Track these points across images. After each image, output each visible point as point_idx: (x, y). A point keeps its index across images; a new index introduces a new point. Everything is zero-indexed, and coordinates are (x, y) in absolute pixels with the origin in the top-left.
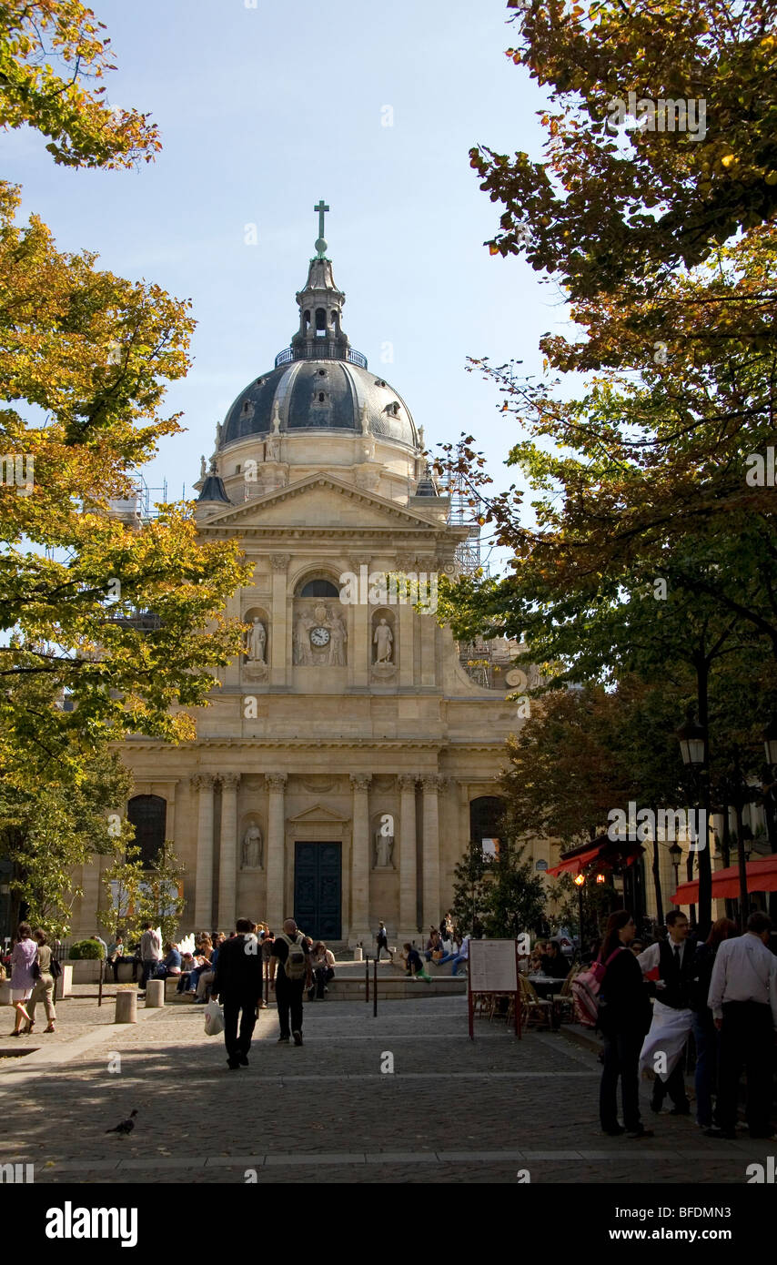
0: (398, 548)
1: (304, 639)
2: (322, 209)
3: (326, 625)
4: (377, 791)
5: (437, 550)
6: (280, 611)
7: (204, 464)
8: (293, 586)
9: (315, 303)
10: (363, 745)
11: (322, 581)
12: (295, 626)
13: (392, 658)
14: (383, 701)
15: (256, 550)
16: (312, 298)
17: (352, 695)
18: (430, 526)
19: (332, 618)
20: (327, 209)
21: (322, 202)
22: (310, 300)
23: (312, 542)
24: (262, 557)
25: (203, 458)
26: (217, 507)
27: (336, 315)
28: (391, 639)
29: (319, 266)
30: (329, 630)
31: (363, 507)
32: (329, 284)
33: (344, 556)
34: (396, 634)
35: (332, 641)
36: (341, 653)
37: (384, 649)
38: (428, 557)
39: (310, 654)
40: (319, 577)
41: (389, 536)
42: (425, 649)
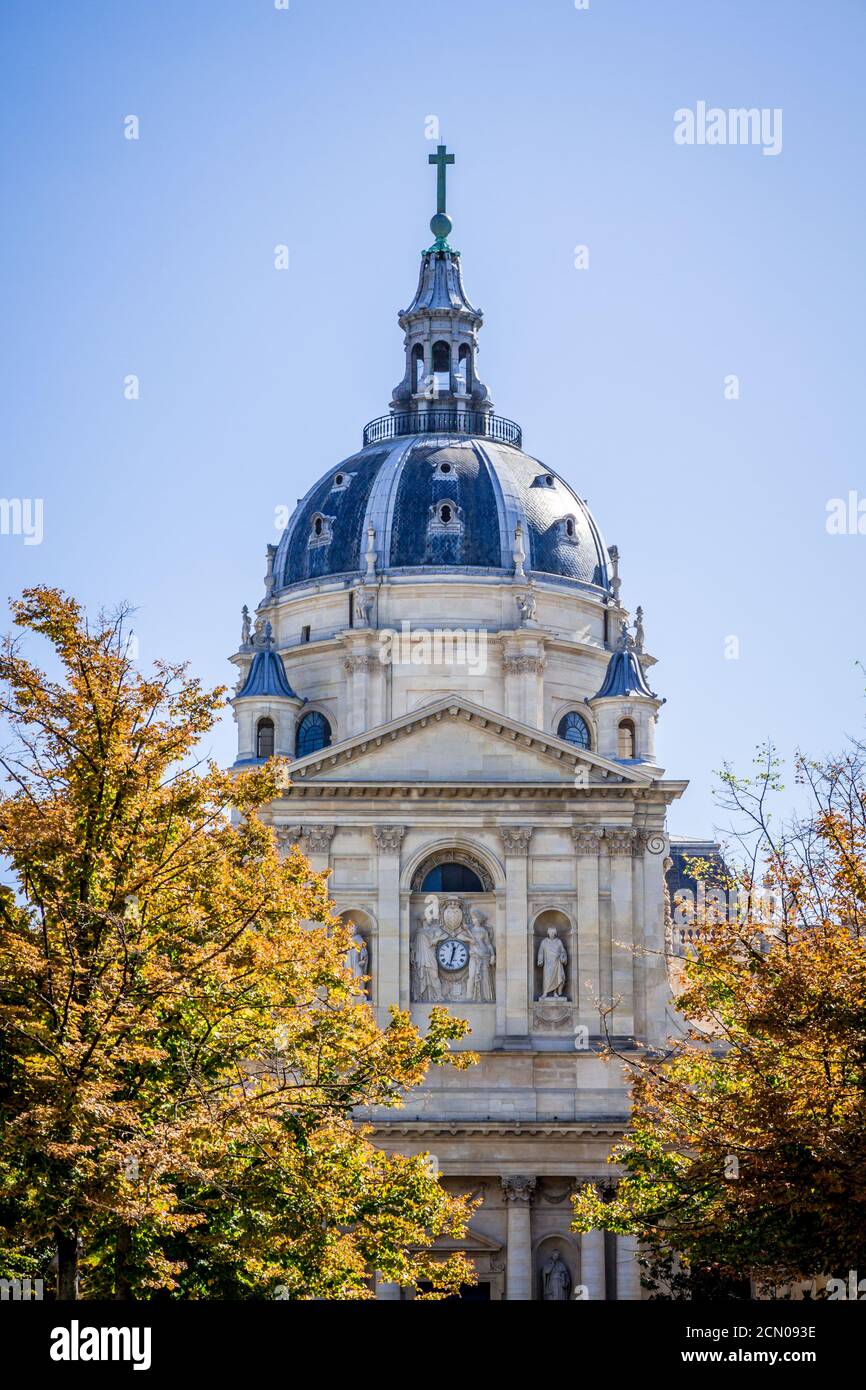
0: (575, 814)
1: (426, 958)
2: (442, 158)
3: (461, 937)
4: (544, 1203)
5: (636, 815)
6: (388, 917)
7: (247, 620)
8: (410, 875)
9: (431, 333)
10: (523, 1130)
11: (454, 864)
12: (413, 938)
13: (565, 990)
14: (552, 1061)
15: (352, 819)
16: (427, 323)
17: (505, 1047)
18: (625, 780)
19: (471, 925)
20: (451, 159)
21: (442, 149)
22: (424, 326)
23: (439, 806)
24: (361, 830)
25: (245, 609)
26: (274, 706)
27: (466, 350)
28: (564, 960)
29: (439, 263)
30: (466, 945)
31: (518, 748)
32: (455, 300)
33: (489, 827)
34: (572, 951)
35: (472, 963)
36: (486, 980)
37: (552, 976)
38: (621, 828)
39: (437, 984)
40: (451, 859)
41: (560, 795)
42: (618, 976)
